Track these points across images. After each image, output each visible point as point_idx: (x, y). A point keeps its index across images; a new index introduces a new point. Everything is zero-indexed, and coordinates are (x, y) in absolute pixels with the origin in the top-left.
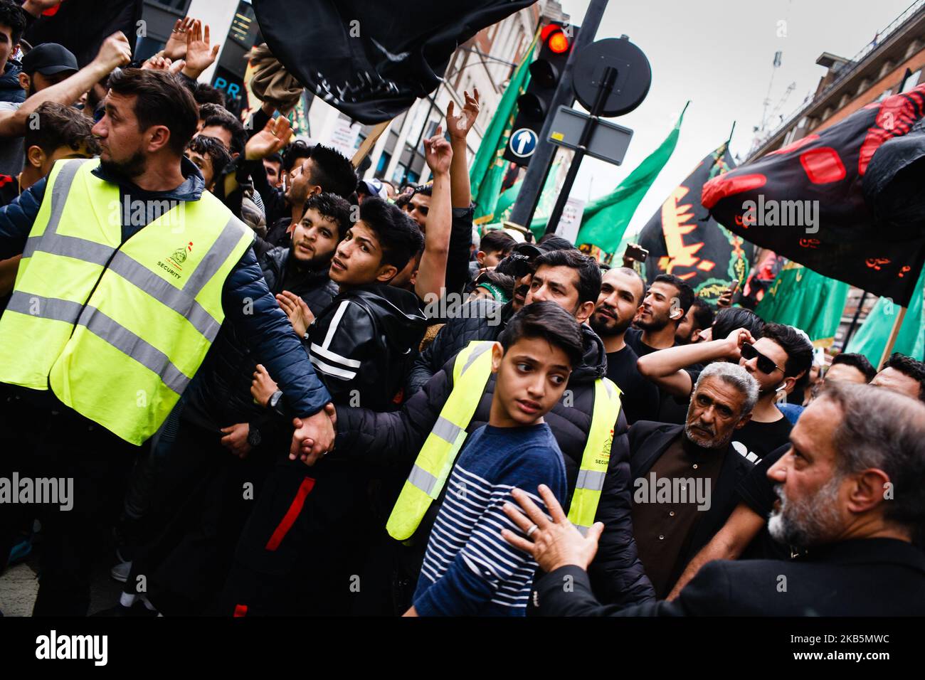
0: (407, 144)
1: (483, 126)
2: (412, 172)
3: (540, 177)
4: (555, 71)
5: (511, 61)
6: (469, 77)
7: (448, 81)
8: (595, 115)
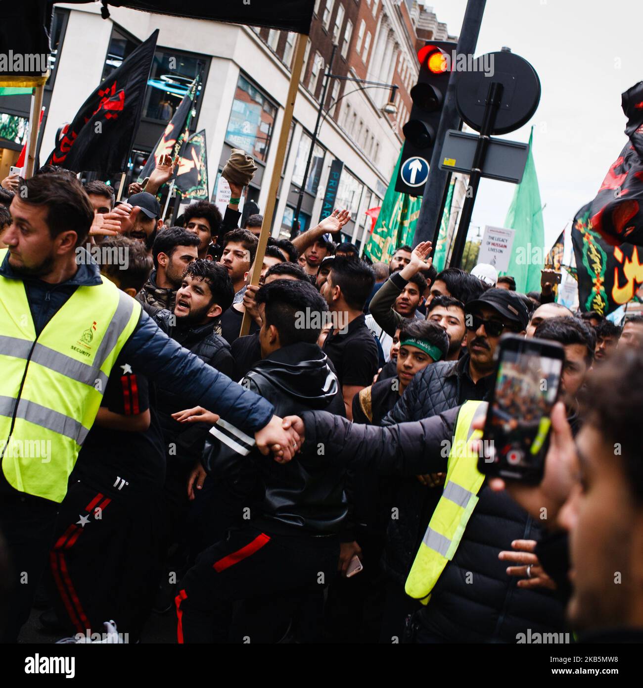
0: (293, 185)
1: (370, 154)
2: (302, 213)
3: (437, 205)
4: (438, 93)
5: (390, 83)
6: (348, 106)
7: (327, 114)
8: (487, 135)
